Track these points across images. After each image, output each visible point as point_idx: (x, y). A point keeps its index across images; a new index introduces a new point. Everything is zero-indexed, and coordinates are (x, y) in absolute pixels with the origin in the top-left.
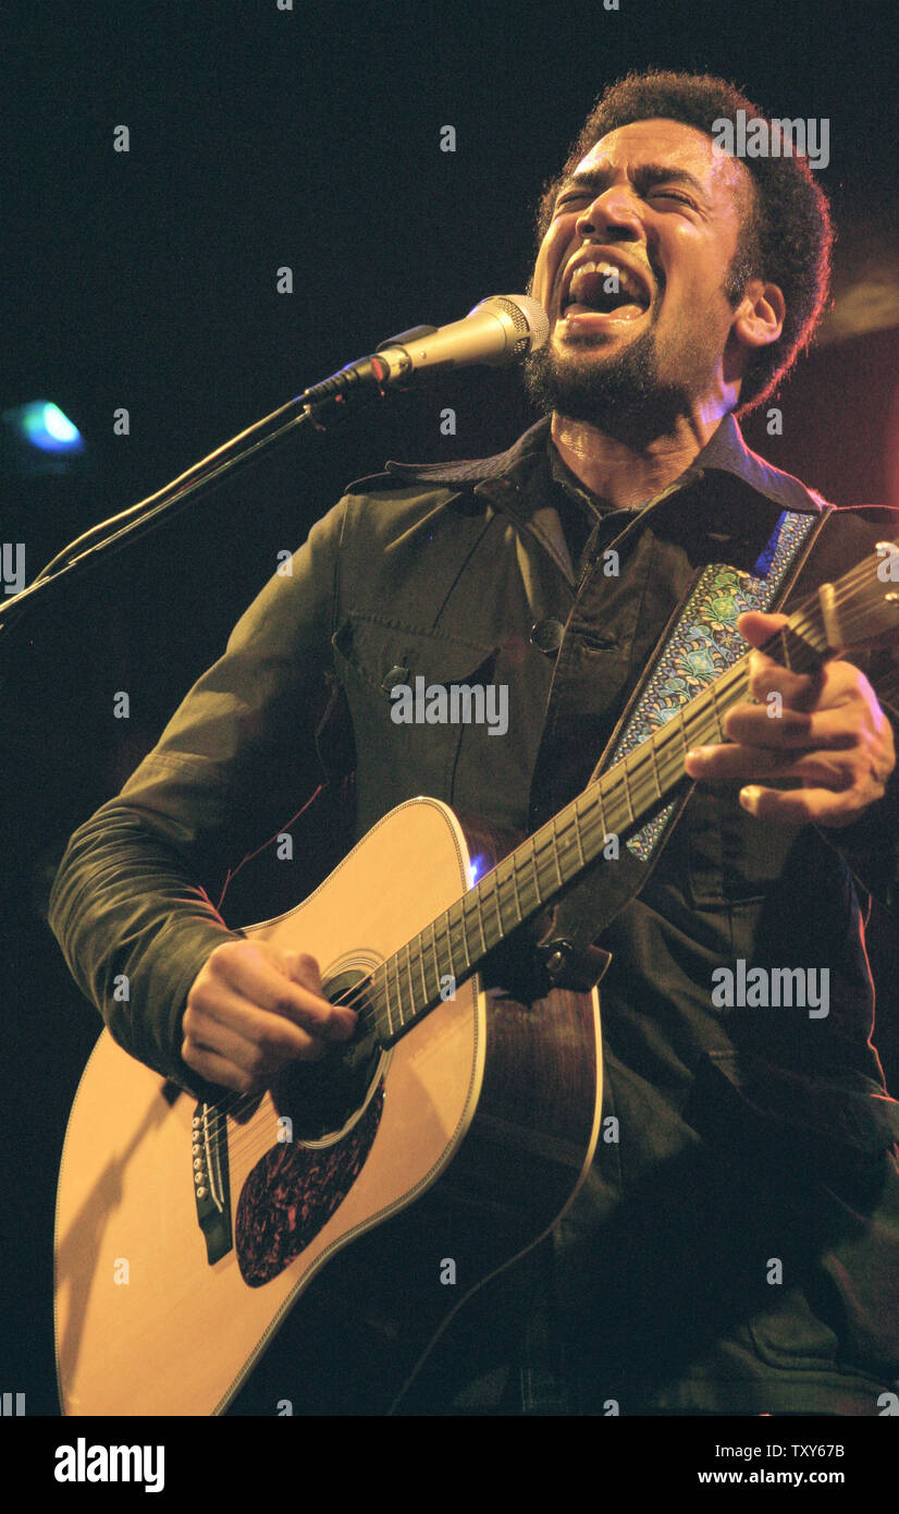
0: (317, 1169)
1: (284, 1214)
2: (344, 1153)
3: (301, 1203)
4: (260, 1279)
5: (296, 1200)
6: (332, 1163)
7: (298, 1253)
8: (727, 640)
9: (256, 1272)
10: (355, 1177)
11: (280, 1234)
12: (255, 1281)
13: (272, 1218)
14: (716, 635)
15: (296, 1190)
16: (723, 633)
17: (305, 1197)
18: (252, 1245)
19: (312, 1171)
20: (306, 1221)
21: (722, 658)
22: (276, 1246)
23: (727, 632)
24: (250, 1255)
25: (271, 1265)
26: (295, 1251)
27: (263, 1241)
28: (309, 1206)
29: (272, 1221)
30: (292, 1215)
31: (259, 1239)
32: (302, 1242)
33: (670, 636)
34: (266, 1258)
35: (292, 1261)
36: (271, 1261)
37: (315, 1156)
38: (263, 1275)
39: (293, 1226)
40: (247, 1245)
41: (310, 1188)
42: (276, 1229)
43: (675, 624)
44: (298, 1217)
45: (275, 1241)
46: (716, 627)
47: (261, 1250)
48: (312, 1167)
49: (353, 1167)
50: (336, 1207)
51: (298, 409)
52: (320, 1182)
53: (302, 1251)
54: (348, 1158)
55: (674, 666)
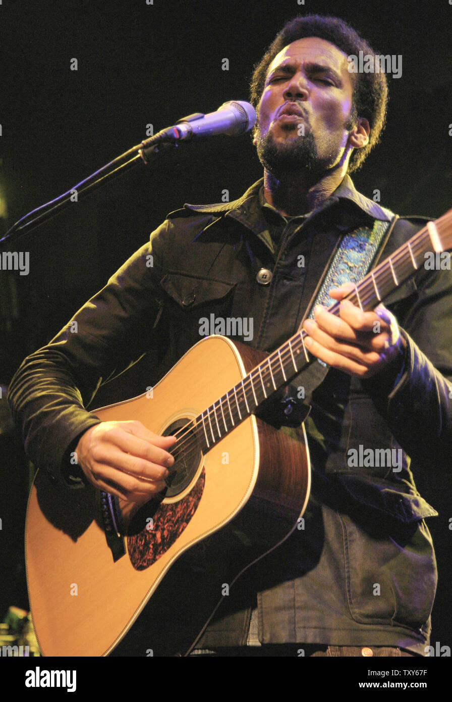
0: (171, 513)
1: (154, 536)
2: (185, 505)
3: (163, 530)
4: (144, 566)
5: (160, 528)
6: (179, 509)
7: (163, 553)
8: (356, 270)
9: (140, 564)
10: (192, 515)
11: (153, 545)
12: (140, 568)
13: (148, 537)
14: (350, 268)
15: (160, 524)
16: (354, 268)
17: (165, 526)
18: (137, 551)
19: (168, 514)
20: (167, 538)
21: (354, 278)
22: (151, 551)
23: (355, 267)
24: (137, 555)
25: (149, 560)
26: (162, 552)
27: (144, 548)
28: (168, 531)
29: (148, 539)
30: (158, 535)
31: (141, 548)
32: (165, 548)
33: (330, 267)
34: (146, 557)
35: (160, 557)
36: (148, 558)
37: (169, 507)
38: (145, 564)
39: (159, 541)
40: (135, 551)
41: (168, 521)
42: (150, 542)
43: (331, 262)
44: (162, 537)
45: (150, 548)
46: (350, 264)
47: (142, 553)
48: (169, 512)
49: (191, 511)
50: (183, 530)
51: (136, 153)
52: (173, 519)
53: (166, 551)
54: (188, 507)
55: (333, 281)
